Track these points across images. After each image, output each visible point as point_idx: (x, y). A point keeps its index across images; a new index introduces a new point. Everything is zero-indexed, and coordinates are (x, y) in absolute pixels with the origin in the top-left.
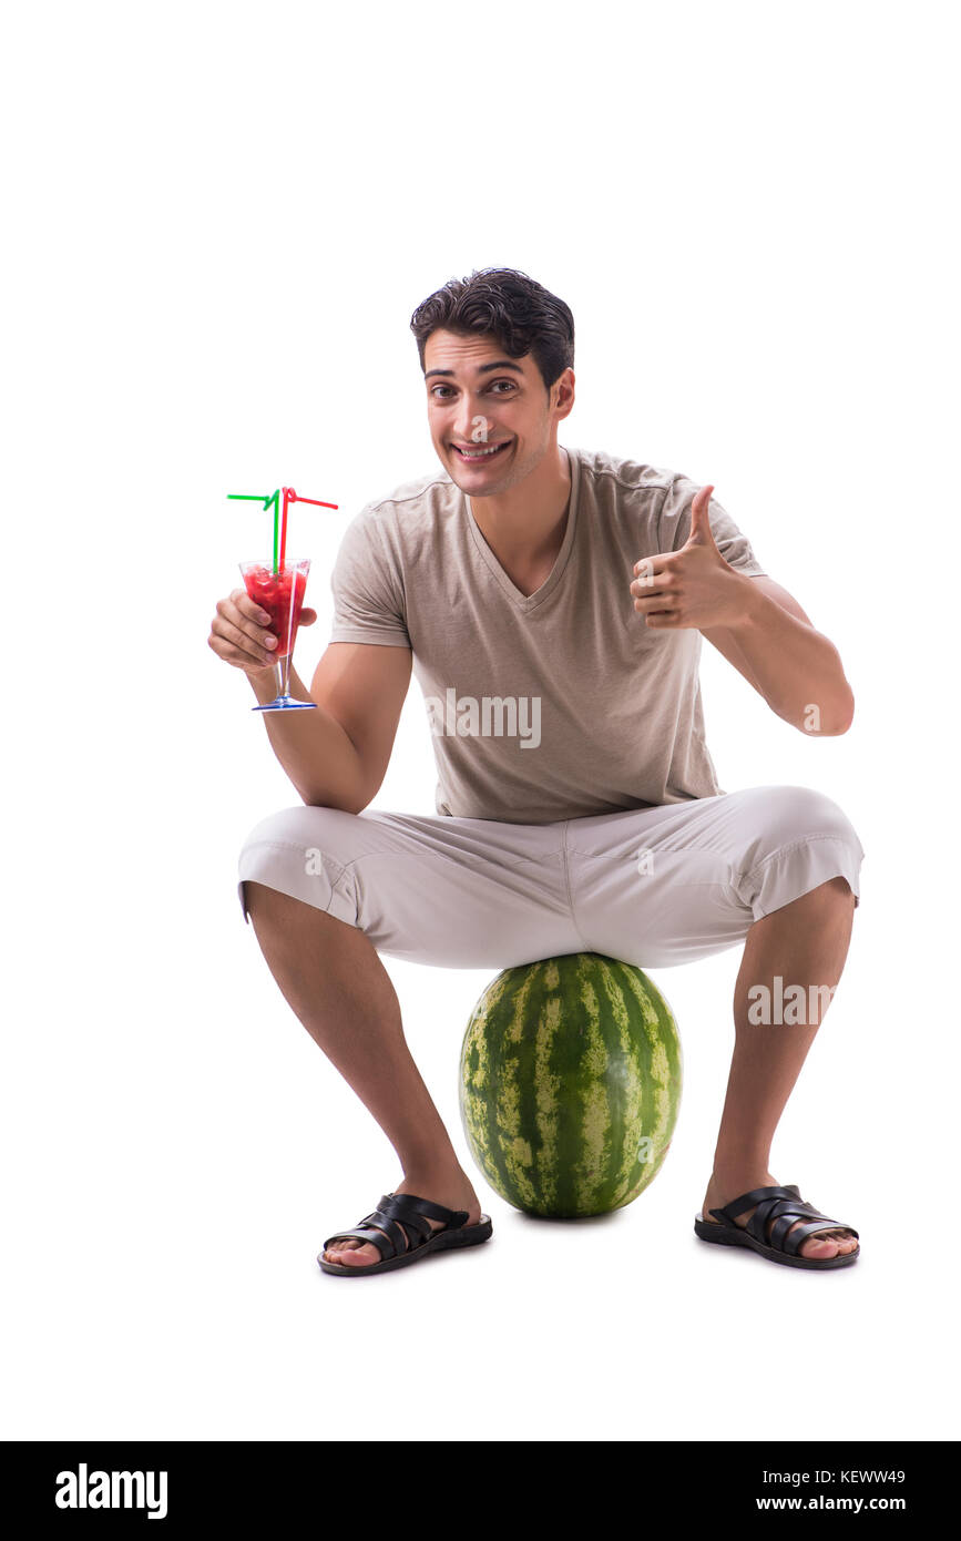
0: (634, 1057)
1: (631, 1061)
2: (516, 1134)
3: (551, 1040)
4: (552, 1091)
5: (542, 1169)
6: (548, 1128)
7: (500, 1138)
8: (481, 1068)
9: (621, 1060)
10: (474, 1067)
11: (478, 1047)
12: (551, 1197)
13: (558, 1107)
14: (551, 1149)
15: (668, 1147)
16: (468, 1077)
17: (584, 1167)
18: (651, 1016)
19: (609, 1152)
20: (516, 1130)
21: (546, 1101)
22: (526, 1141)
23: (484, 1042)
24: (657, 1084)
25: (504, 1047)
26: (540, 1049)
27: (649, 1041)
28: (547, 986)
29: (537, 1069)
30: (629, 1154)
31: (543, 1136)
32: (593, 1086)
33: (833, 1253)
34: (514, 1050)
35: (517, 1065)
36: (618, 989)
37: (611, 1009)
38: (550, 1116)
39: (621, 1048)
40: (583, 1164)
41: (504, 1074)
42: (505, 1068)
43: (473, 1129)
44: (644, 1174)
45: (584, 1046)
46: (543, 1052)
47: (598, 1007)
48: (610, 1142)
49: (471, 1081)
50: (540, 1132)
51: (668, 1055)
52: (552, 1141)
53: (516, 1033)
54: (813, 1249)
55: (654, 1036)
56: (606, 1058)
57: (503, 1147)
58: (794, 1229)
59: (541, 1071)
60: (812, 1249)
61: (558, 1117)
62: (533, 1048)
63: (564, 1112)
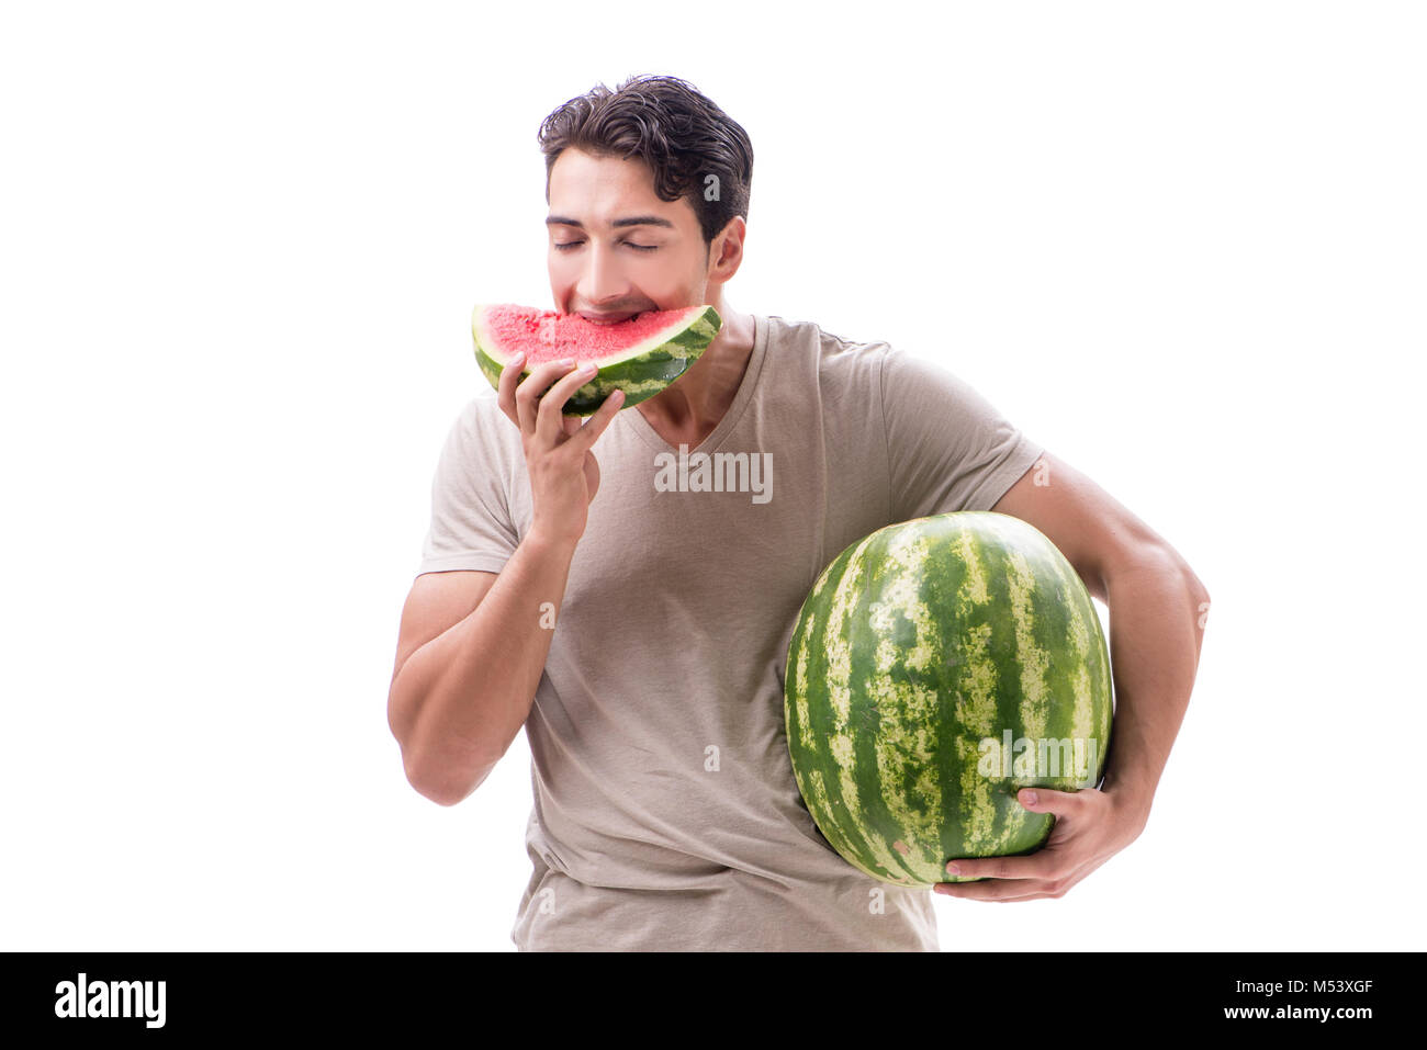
2: (988, 732)
3: (1029, 602)
4: (1041, 671)
7: (959, 740)
13: (1048, 694)
20: (988, 727)
21: (1033, 685)
23: (924, 608)
25: (963, 611)
26: (1018, 613)
29: (1018, 639)
34: (979, 615)
35: (989, 634)
38: (1038, 706)
57: (962, 754)
59: (1025, 643)
61: (1048, 708)
62: (1007, 612)
63: (1054, 701)
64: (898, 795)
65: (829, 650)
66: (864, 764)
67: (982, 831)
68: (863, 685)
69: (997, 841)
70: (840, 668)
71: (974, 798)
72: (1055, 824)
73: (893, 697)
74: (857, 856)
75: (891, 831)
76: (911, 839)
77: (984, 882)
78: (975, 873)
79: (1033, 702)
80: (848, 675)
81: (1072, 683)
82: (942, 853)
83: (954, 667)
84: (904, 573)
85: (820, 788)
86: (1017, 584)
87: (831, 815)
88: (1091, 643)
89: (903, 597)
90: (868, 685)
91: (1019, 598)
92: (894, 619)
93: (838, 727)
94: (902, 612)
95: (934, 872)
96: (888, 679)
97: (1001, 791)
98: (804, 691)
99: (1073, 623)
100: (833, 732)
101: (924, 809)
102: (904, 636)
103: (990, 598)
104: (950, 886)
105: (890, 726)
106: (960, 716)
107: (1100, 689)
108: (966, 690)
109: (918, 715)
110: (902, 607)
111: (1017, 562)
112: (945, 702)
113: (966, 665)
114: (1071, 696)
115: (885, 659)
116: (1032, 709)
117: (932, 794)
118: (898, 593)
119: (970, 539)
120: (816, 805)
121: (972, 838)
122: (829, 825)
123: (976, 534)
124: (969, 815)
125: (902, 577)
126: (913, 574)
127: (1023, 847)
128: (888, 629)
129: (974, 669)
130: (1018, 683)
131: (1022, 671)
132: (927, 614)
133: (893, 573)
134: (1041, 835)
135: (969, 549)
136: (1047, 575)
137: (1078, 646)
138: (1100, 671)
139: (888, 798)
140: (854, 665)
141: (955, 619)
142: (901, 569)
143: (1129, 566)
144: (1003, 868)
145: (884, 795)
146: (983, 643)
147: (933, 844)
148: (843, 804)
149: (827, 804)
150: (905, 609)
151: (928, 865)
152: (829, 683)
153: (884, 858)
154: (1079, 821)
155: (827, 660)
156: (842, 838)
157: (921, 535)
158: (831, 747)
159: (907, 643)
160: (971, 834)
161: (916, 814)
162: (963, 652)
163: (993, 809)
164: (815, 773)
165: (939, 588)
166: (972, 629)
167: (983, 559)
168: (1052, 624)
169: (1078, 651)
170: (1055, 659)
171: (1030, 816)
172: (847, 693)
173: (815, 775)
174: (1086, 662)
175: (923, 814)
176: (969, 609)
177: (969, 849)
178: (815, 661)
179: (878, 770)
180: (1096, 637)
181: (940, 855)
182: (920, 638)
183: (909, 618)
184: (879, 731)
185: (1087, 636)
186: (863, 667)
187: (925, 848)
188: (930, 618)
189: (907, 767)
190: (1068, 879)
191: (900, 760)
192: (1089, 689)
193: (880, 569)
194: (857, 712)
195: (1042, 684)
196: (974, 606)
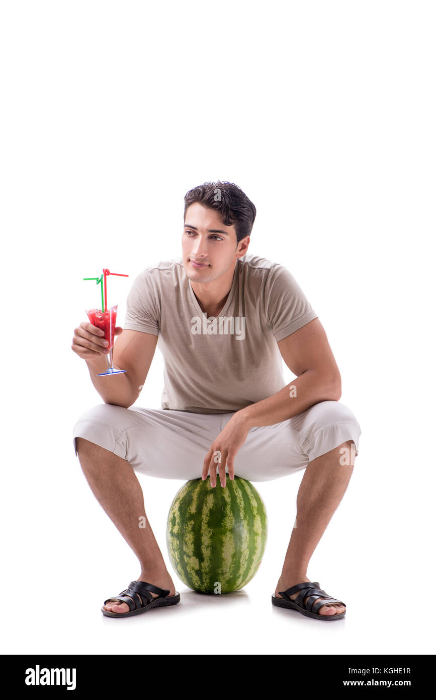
0: (246, 521)
1: (245, 523)
2: (192, 555)
3: (209, 512)
4: (209, 536)
5: (203, 571)
6: (206, 552)
7: (185, 557)
8: (177, 525)
9: (240, 522)
10: (174, 524)
11: (176, 515)
12: (207, 584)
13: (212, 543)
14: (208, 562)
15: (260, 563)
16: (170, 529)
17: (223, 571)
18: (254, 503)
19: (233, 564)
20: (192, 553)
21: (206, 540)
22: (196, 558)
24: (256, 534)
25: (188, 515)
26: (204, 516)
27: (253, 515)
28: (207, 488)
30: (243, 565)
31: (204, 556)
32: (227, 534)
33: (333, 613)
34: (192, 517)
35: (193, 524)
36: (239, 490)
37: (236, 500)
38: (207, 547)
39: (240, 517)
40: (222, 569)
41: (187, 528)
42: (188, 526)
43: (172, 552)
44: (249, 574)
45: (224, 515)
46: (205, 518)
47: (230, 498)
48: (234, 560)
49: (172, 530)
50: (203, 554)
51: (261, 521)
52: (208, 559)
53: (193, 509)
54: (325, 611)
55: (255, 512)
56: (234, 521)
57: (186, 561)
58: (317, 602)
59: (204, 527)
60: (323, 611)
61: (211, 547)
63: (214, 545)
81: (223, 538)
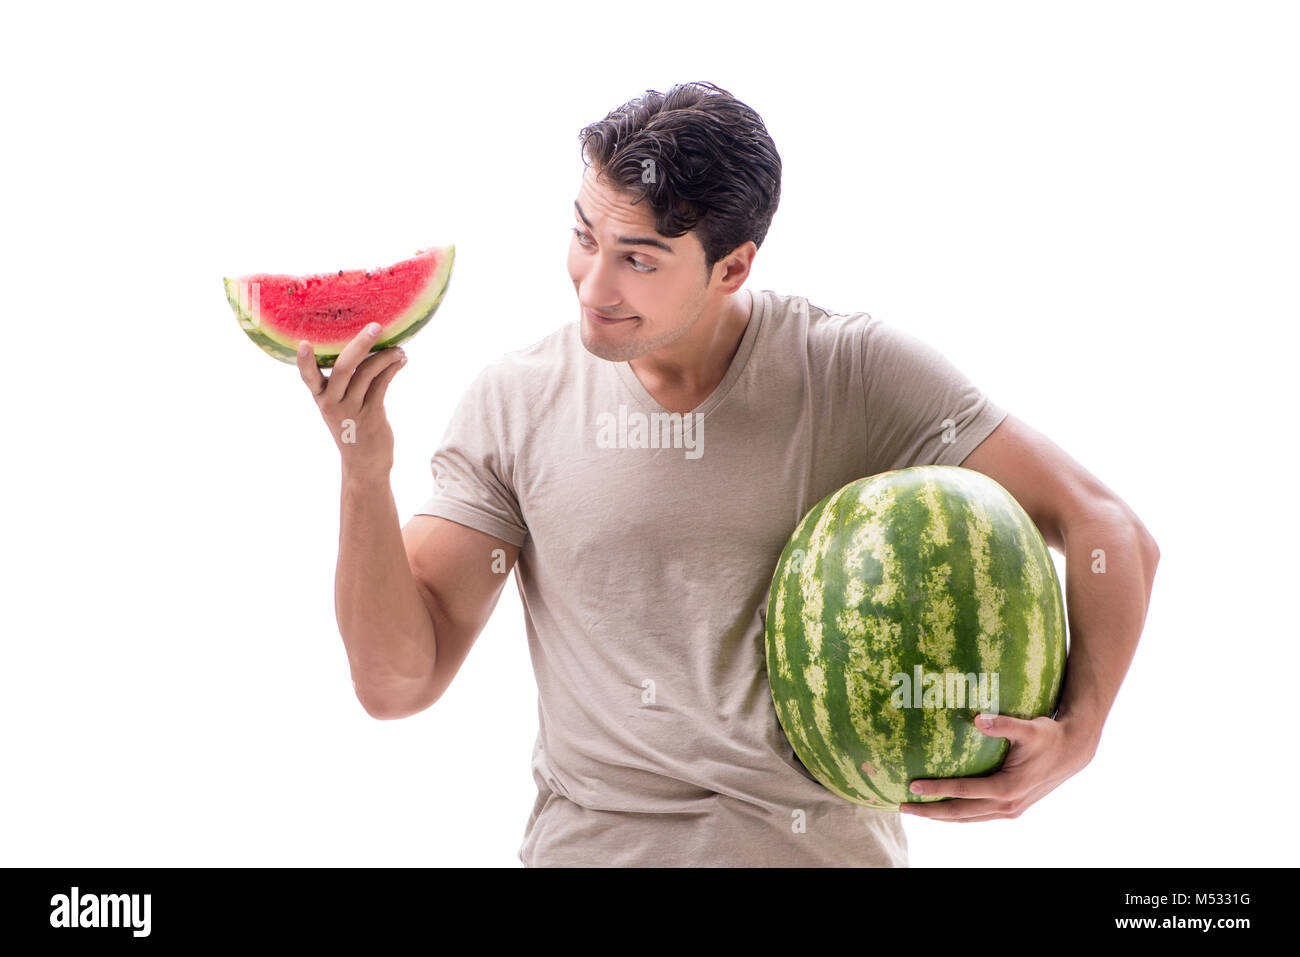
2: (947, 662)
3: (987, 545)
4: (997, 607)
8: (888, 580)
13: (1004, 629)
20: (948, 657)
21: (989, 619)
23: (889, 548)
25: (925, 551)
26: (976, 554)
29: (976, 578)
31: (983, 665)
32: (1034, 609)
34: (940, 556)
35: (949, 572)
38: (994, 639)
41: (930, 584)
42: (931, 578)
45: (1019, 558)
46: (980, 558)
50: (981, 658)
53: (941, 536)
59: (982, 581)
61: (1003, 642)
62: (966, 553)
63: (1010, 635)
64: (865, 719)
65: (804, 588)
66: (834, 691)
67: (943, 753)
68: (834, 619)
69: (956, 763)
70: (814, 605)
71: (934, 723)
72: (1010, 749)
73: (861, 629)
74: (830, 778)
75: (859, 753)
76: (877, 761)
77: (946, 802)
78: (936, 792)
79: (989, 636)
80: (821, 611)
81: (1027, 619)
82: (906, 774)
83: (916, 602)
84: (872, 518)
85: (795, 714)
86: (976, 528)
87: (805, 740)
88: (1045, 585)
89: (872, 541)
90: (838, 619)
91: (977, 542)
92: (862, 559)
93: (812, 658)
94: (870, 552)
95: (898, 792)
96: (857, 613)
97: (959, 716)
98: (781, 627)
99: (1028, 565)
100: (807, 663)
101: (888, 733)
102: (872, 574)
103: (950, 540)
104: (915, 806)
105: (858, 656)
106: (922, 647)
107: (1054, 628)
108: (928, 622)
109: (883, 646)
110: (870, 548)
111: (977, 508)
112: (908, 634)
113: (928, 600)
114: (1025, 631)
115: (854, 595)
116: (988, 640)
117: (897, 718)
118: (867, 536)
119: (934, 488)
120: (793, 731)
121: (933, 760)
122: (804, 749)
123: (938, 483)
124: (929, 738)
125: (870, 522)
126: (880, 519)
127: (981, 768)
128: (857, 568)
129: (935, 604)
130: (976, 617)
131: (979, 606)
132: (893, 555)
133: (862, 518)
134: (997, 758)
135: (932, 496)
136: (1005, 522)
137: (1032, 586)
138: (1054, 611)
139: (856, 723)
140: (826, 602)
141: (917, 558)
142: (870, 515)
143: (1085, 518)
144: (962, 788)
145: (853, 720)
146: (943, 581)
147: (898, 765)
148: (816, 729)
149: (802, 730)
150: (873, 550)
151: (893, 785)
152: (804, 618)
153: (854, 779)
154: (1034, 745)
155: (802, 597)
156: (816, 762)
157: (889, 485)
158: (805, 676)
159: (875, 581)
160: (932, 756)
161: (881, 737)
162: (925, 588)
163: (952, 733)
164: (792, 701)
165: (904, 531)
166: (933, 568)
167: (945, 506)
168: (1007, 565)
169: (1032, 591)
170: (1010, 596)
171: (987, 741)
172: (820, 627)
173: (792, 703)
174: (1040, 601)
175: (888, 737)
176: (930, 550)
177: (930, 770)
178: (792, 599)
179: (847, 696)
180: (1050, 580)
181: (904, 775)
182: (886, 576)
183: (876, 558)
184: (848, 661)
185: (1041, 578)
186: (834, 603)
187: (890, 770)
188: (896, 558)
189: (874, 693)
190: (1022, 800)
191: (867, 687)
192: (1042, 626)
193: (851, 515)
194: (829, 645)
195: (997, 619)
196: (936, 546)
